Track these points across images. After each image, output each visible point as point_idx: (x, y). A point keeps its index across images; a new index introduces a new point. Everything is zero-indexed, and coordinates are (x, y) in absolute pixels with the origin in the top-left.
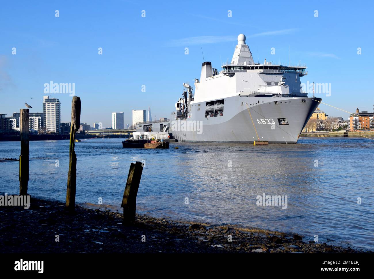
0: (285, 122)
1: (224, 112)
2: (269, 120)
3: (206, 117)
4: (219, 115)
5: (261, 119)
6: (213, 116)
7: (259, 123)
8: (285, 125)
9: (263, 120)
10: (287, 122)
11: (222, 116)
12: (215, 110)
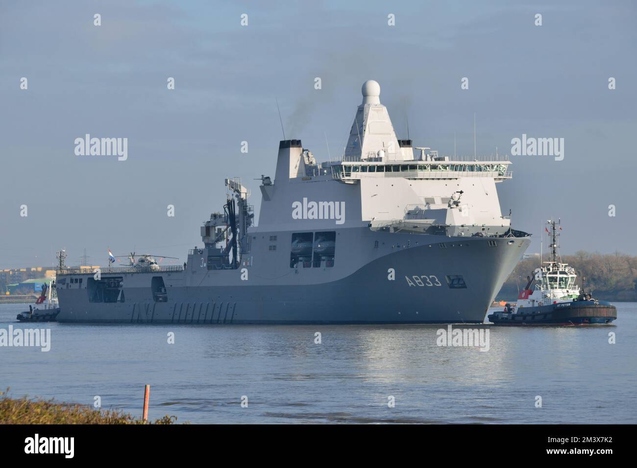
0: (460, 283)
1: (336, 259)
2: (429, 278)
3: (292, 266)
4: (323, 264)
5: (414, 277)
6: (310, 266)
7: (410, 284)
8: (460, 288)
9: (417, 279)
10: (464, 283)
11: (330, 268)
12: (315, 253)
